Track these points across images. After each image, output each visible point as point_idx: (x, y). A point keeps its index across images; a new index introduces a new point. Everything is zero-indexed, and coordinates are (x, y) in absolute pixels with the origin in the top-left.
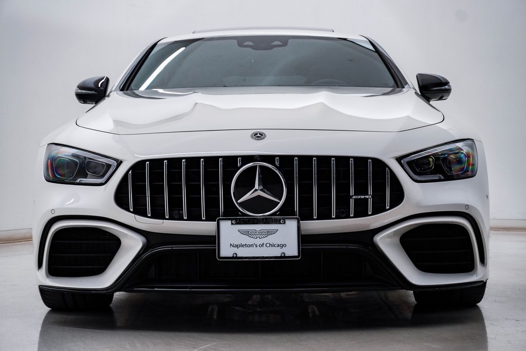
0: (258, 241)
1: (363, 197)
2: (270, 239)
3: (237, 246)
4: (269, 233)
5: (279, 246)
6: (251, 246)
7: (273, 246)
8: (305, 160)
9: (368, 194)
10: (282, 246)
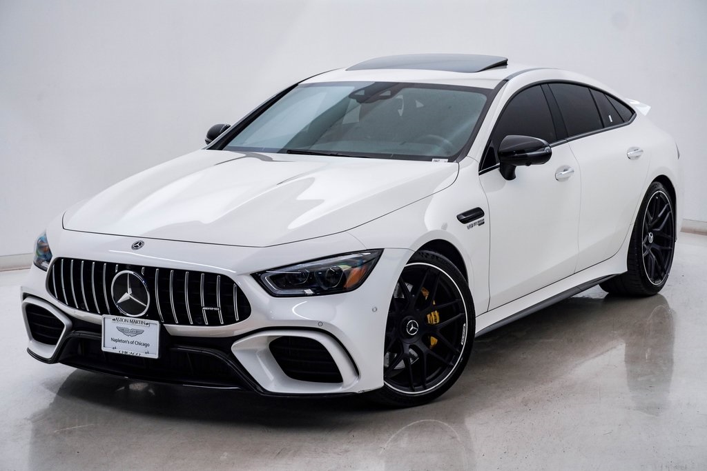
0: (130, 339)
1: (212, 309)
2: (138, 338)
3: (116, 341)
4: (138, 332)
5: (144, 345)
6: (125, 342)
7: (140, 344)
8: (164, 272)
9: (216, 307)
10: (146, 345)
